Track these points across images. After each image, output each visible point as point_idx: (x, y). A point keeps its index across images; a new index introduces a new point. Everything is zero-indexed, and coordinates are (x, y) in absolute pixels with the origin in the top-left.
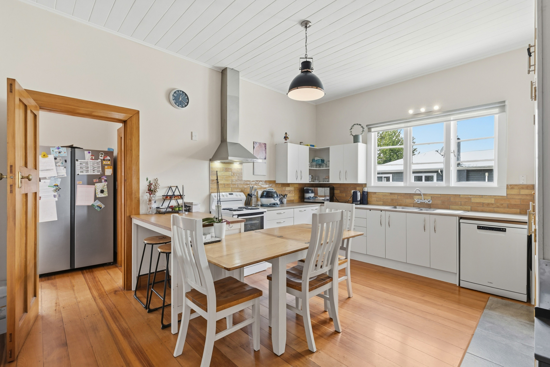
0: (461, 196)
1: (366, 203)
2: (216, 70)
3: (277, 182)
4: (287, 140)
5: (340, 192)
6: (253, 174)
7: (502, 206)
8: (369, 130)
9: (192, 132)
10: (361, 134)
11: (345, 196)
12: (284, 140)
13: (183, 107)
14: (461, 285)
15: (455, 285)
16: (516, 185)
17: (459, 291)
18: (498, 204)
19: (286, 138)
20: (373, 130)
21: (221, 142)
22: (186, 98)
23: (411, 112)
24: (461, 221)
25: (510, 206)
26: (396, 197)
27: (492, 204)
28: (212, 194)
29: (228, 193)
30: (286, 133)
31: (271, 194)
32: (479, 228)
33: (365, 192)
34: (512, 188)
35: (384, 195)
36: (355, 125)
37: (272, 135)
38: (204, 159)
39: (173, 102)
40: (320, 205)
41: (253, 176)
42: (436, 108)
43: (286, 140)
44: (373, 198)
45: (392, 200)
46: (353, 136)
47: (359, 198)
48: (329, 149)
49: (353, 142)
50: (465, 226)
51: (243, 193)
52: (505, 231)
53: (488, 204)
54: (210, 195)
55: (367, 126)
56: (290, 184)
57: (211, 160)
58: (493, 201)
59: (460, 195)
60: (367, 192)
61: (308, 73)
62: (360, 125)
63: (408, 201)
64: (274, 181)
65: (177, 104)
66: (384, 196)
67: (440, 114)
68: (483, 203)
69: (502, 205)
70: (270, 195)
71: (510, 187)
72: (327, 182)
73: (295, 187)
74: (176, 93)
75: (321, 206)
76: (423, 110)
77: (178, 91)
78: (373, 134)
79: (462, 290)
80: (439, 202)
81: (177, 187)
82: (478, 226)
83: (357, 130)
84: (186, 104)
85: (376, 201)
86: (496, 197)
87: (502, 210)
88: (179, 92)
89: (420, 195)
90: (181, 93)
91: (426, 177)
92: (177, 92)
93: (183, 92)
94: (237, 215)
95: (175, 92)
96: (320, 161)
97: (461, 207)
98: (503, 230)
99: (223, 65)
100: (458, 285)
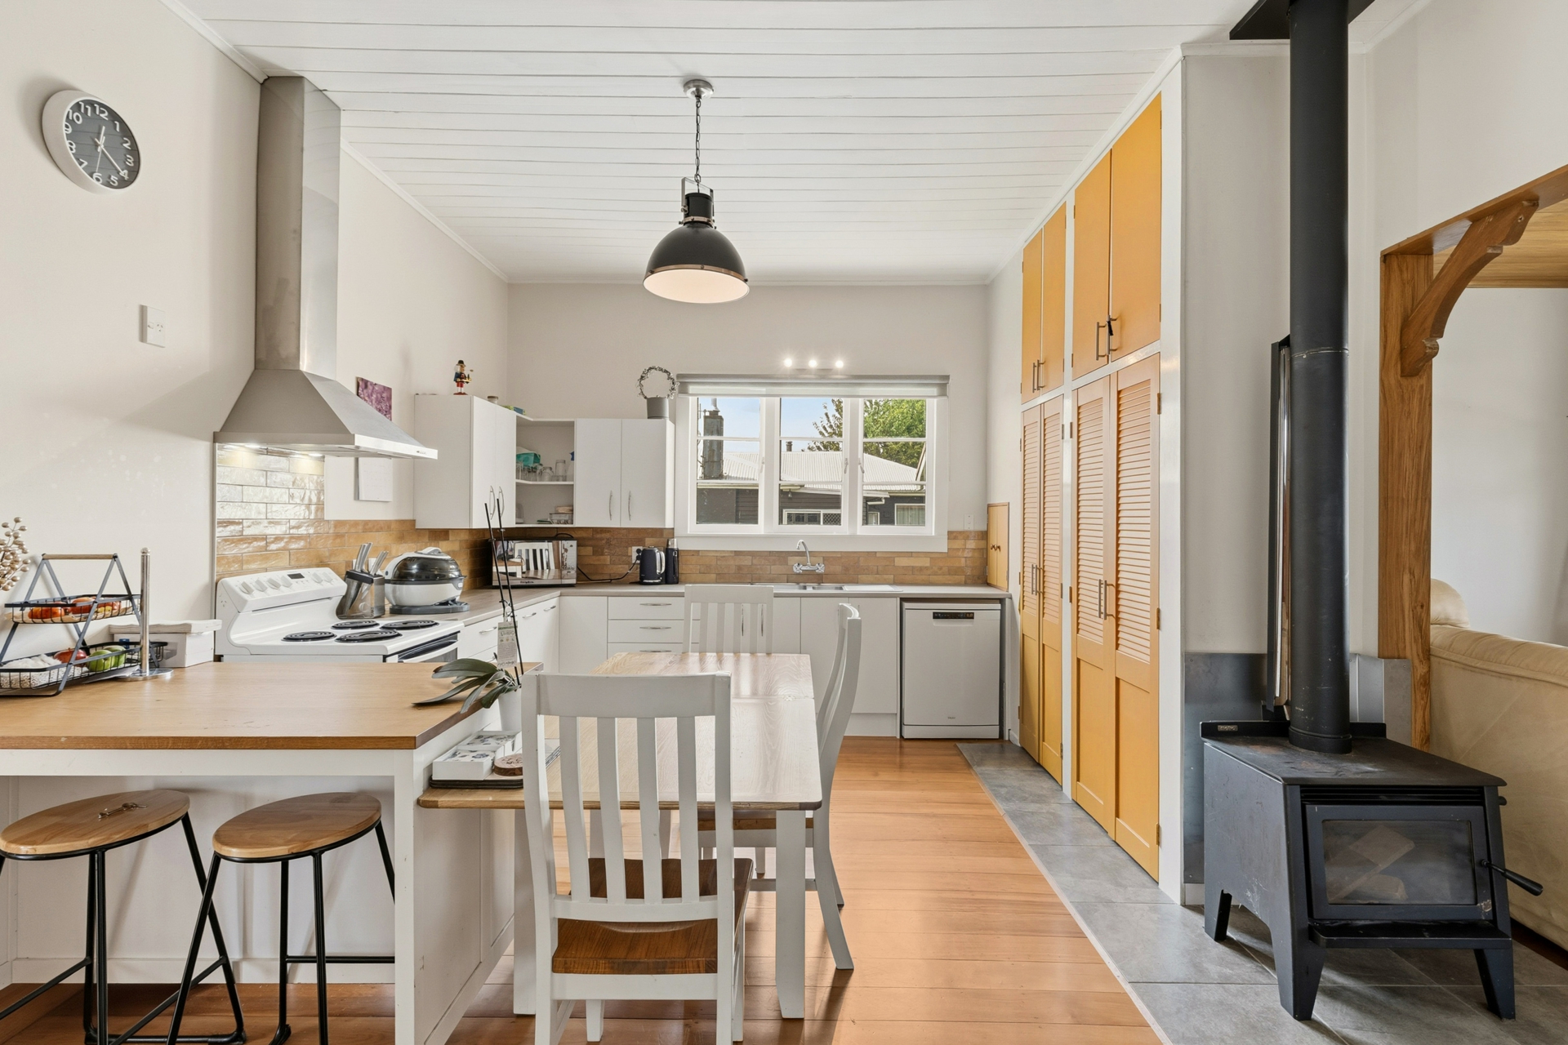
0: (878, 555)
1: (675, 580)
2: (243, 66)
3: (418, 526)
4: (465, 385)
5: (595, 553)
6: (357, 496)
7: (940, 572)
8: (684, 390)
9: (143, 310)
10: (669, 396)
11: (608, 563)
12: (456, 384)
13: (108, 184)
14: (906, 736)
15: (893, 738)
16: (960, 532)
17: (901, 747)
18: (935, 568)
19: (460, 378)
20: (692, 389)
21: (255, 368)
22: (126, 145)
23: (788, 363)
24: (906, 605)
25: (954, 571)
26: (747, 561)
27: (927, 568)
28: (227, 579)
29: (281, 575)
30: (461, 362)
31: (441, 569)
32: (937, 616)
33: (673, 550)
34: (955, 538)
35: (721, 556)
36: (653, 370)
37: (406, 360)
38: (189, 432)
39: (68, 149)
40: (558, 592)
41: (357, 503)
42: (839, 364)
43: (460, 384)
44: (691, 567)
45: (739, 568)
46: (645, 398)
47: (660, 568)
48: (573, 426)
49: (646, 415)
50: (914, 614)
51: (327, 570)
52: (973, 618)
53: (921, 569)
54: (215, 586)
55: (679, 376)
56: (450, 532)
57: (216, 438)
58: (926, 562)
59: (876, 552)
60: (678, 550)
61: (703, 228)
62: (666, 371)
63: (776, 569)
64: (411, 521)
65: (86, 163)
66: (719, 560)
67: (841, 379)
68: (913, 568)
69: (941, 569)
70: (436, 573)
71: (952, 535)
72: (566, 522)
73: (460, 541)
74: (79, 111)
75: (561, 596)
76: (813, 364)
77: (91, 103)
78: (692, 400)
79: (905, 744)
80: (838, 569)
81: (115, 557)
82: (934, 613)
83: (657, 386)
84: (124, 173)
85: (700, 573)
86: (933, 556)
87: (940, 578)
88: (94, 109)
89: (802, 554)
90: (102, 115)
91: (825, 515)
92: (86, 109)
93: (114, 116)
94: (397, 655)
95: (78, 105)
96: (532, 458)
97: (877, 576)
98: (969, 616)
99: (286, 62)
100: (898, 737)
